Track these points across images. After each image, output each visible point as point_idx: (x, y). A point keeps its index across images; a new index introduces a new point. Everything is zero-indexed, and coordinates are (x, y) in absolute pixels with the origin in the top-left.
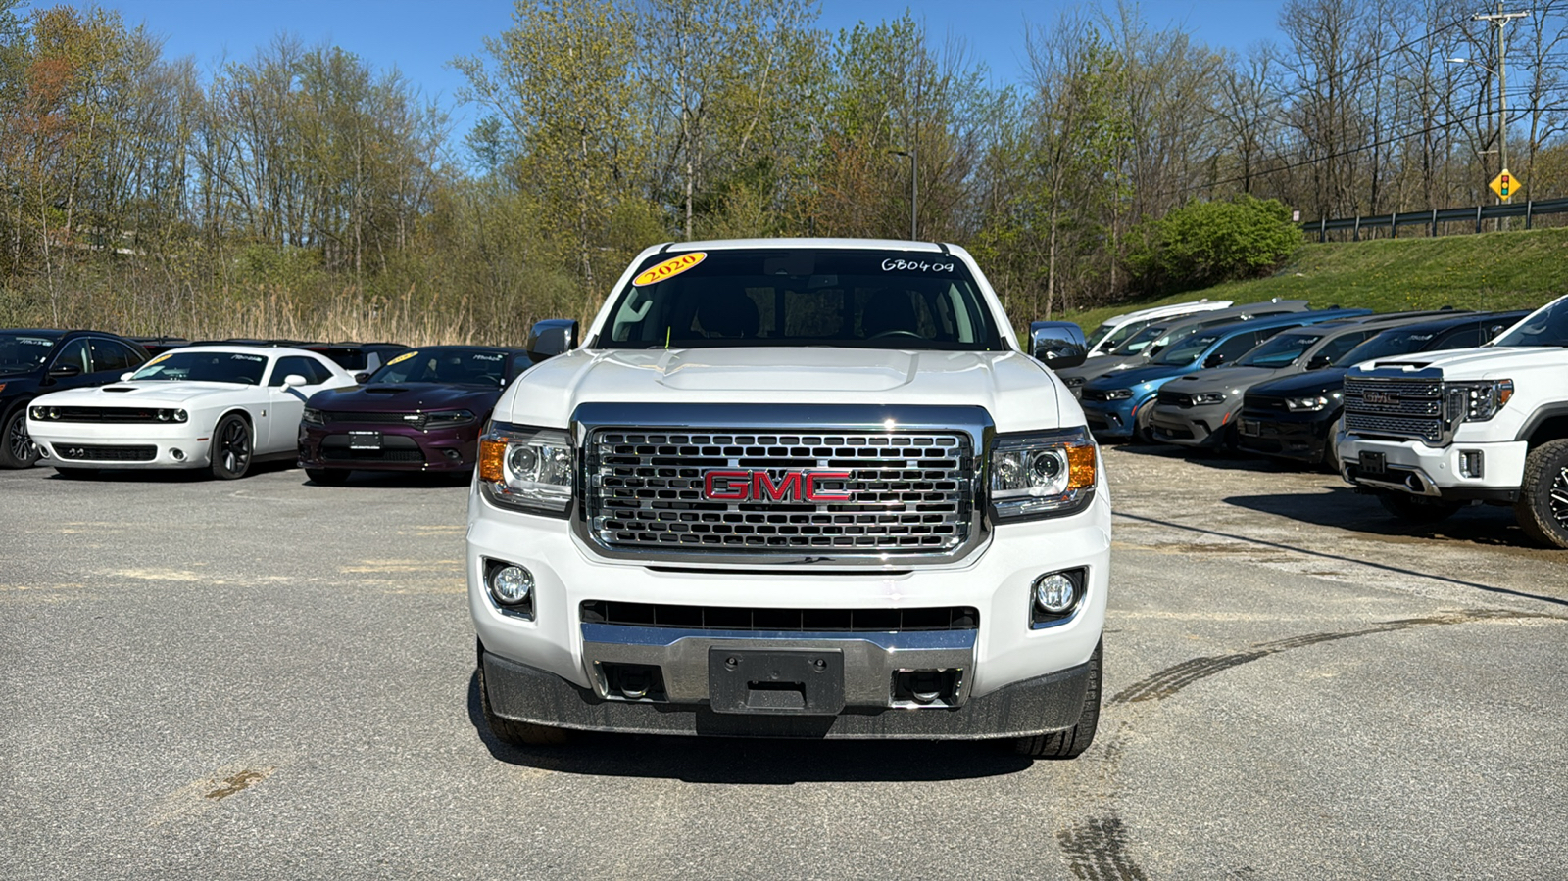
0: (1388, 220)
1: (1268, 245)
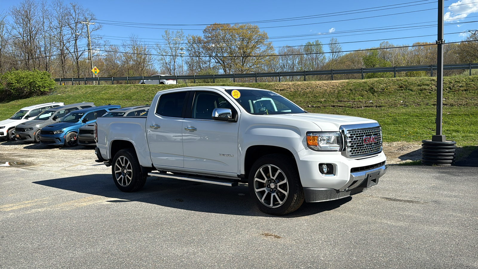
0: (71, 80)
1: (47, 85)
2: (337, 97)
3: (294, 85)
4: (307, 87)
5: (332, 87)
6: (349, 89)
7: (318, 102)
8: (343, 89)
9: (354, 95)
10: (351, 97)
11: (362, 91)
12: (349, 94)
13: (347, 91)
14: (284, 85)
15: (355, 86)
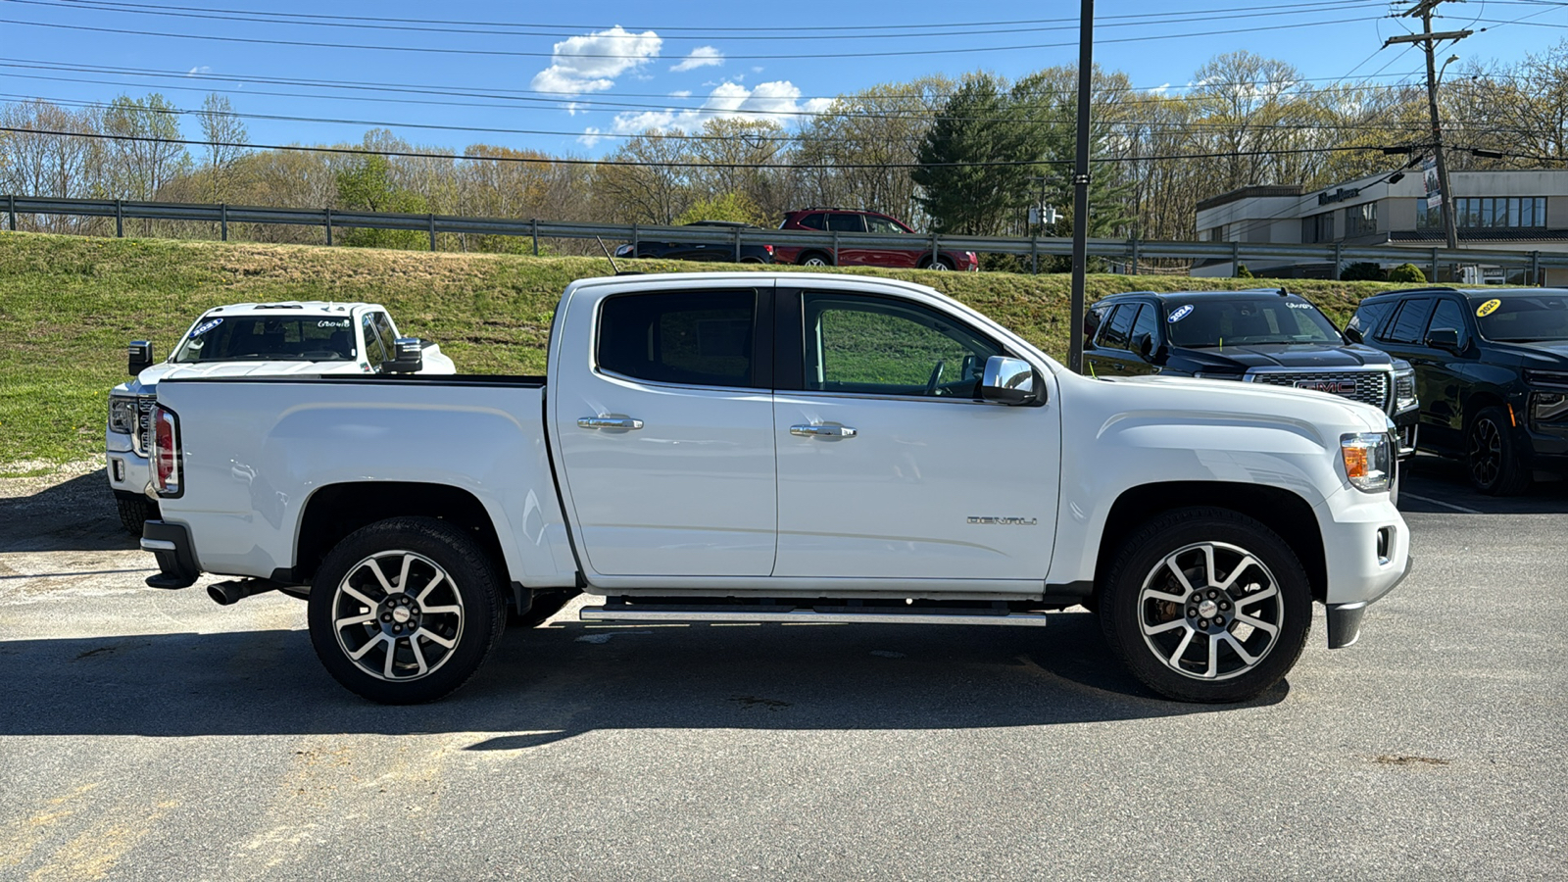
2: (477, 309)
3: (296, 257)
4: (355, 269)
5: (448, 274)
6: (510, 285)
7: (412, 322)
8: (490, 283)
9: (533, 305)
10: (525, 313)
11: (556, 294)
12: (515, 302)
13: (505, 293)
14: (252, 254)
15: (527, 275)
